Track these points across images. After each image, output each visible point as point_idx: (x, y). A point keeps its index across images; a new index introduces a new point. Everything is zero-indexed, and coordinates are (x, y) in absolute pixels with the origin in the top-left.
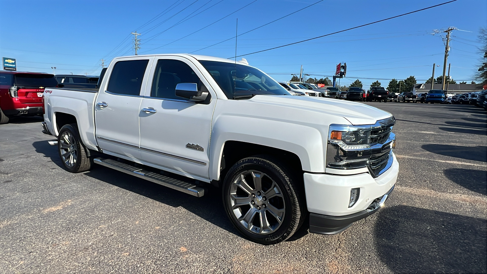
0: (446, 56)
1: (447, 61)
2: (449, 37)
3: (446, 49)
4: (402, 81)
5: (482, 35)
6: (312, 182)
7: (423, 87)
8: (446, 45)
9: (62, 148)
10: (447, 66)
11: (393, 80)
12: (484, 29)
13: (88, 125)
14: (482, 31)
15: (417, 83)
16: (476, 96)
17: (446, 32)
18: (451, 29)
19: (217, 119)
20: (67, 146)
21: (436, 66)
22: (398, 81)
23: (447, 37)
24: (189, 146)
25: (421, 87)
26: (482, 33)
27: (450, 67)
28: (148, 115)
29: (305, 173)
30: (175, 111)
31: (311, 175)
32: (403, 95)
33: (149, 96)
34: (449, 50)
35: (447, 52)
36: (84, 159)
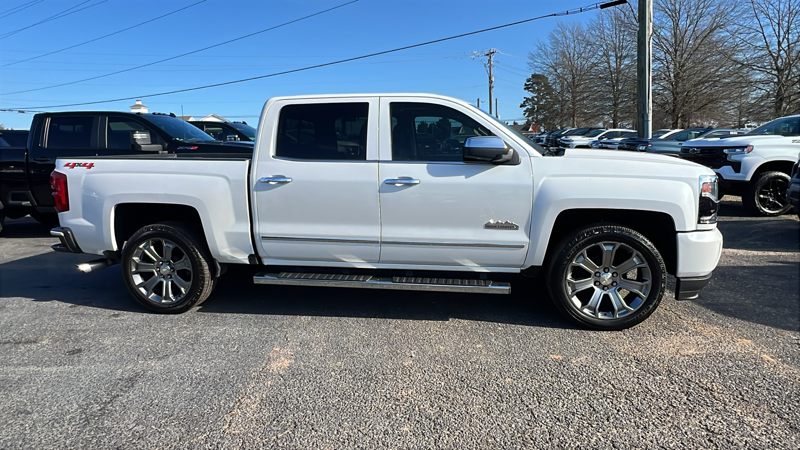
0: (490, 88)
1: (492, 94)
2: (492, 63)
3: (490, 78)
4: (433, 124)
5: (532, 61)
6: (688, 243)
7: (462, 131)
8: (489, 73)
9: (136, 273)
10: (493, 102)
11: (421, 122)
12: (534, 54)
13: (232, 219)
14: (531, 56)
15: (452, 126)
16: (542, 140)
17: (487, 55)
18: (493, 52)
19: (541, 183)
20: (152, 266)
21: (480, 103)
22: (429, 124)
23: (489, 60)
24: (488, 226)
25: (460, 132)
26: (532, 59)
27: (498, 102)
28: (399, 189)
29: (679, 234)
30: (461, 179)
31: (686, 235)
32: (447, 143)
33: (391, 159)
34: (493, 80)
35: (491, 82)
36: (207, 282)
